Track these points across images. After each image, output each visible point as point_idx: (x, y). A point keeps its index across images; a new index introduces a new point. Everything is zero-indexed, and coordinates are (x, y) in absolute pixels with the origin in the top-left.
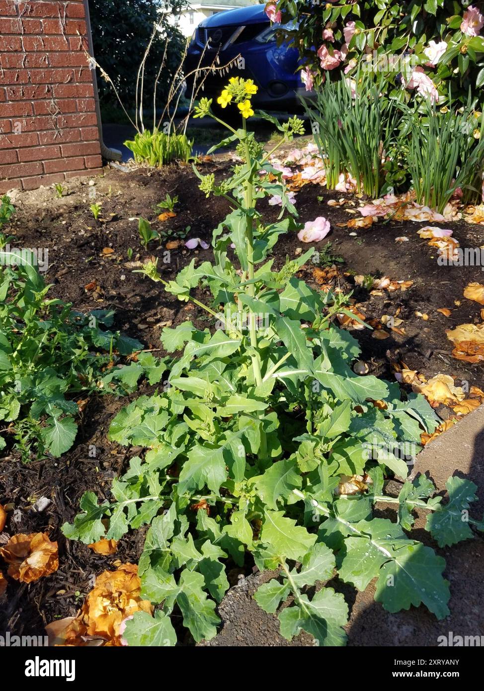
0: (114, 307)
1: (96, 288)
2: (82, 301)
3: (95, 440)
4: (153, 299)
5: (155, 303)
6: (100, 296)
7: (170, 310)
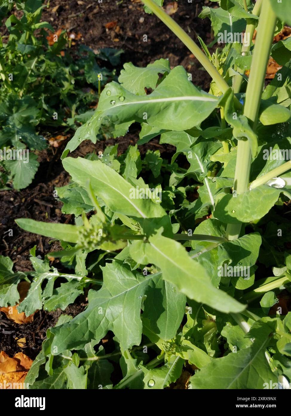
0: (124, 47)
1: (116, 28)
2: (101, 39)
3: (57, 181)
4: (162, 43)
5: (162, 48)
6: (117, 36)
7: (175, 57)
